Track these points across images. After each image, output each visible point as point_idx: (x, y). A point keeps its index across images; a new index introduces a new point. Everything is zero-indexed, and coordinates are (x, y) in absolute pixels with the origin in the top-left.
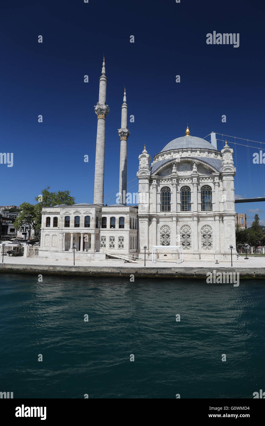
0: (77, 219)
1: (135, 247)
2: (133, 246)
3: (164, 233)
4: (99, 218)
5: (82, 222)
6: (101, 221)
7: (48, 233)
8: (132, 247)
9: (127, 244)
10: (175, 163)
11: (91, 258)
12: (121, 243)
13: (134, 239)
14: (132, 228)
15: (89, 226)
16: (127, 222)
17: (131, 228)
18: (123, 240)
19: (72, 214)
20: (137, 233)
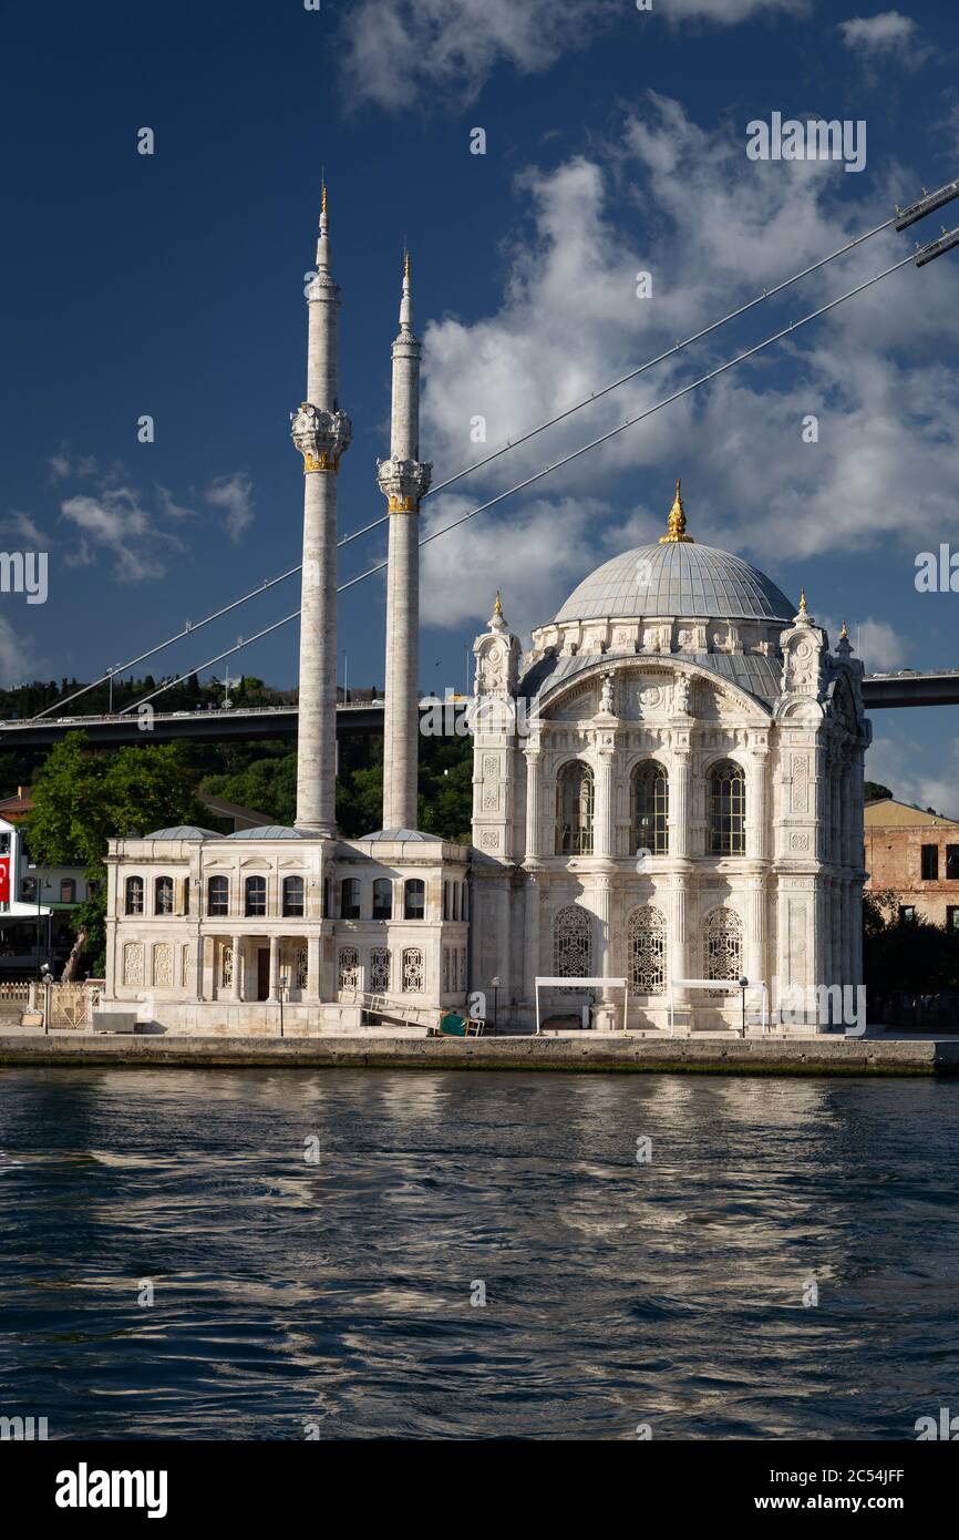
0: (255, 884)
1: (459, 988)
2: (455, 984)
3: (568, 934)
4: (333, 883)
5: (274, 896)
6: (339, 894)
7: (135, 937)
8: (451, 987)
9: (434, 976)
10: (612, 674)
11: (310, 1023)
12: (413, 971)
13: (456, 957)
14: (451, 918)
15: (298, 911)
16: (435, 898)
17: (445, 917)
18: (419, 959)
19: (238, 867)
20: (466, 936)
